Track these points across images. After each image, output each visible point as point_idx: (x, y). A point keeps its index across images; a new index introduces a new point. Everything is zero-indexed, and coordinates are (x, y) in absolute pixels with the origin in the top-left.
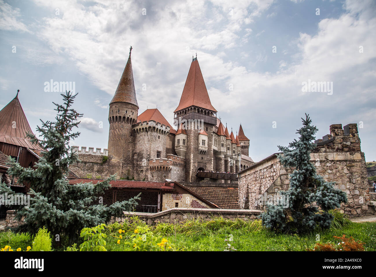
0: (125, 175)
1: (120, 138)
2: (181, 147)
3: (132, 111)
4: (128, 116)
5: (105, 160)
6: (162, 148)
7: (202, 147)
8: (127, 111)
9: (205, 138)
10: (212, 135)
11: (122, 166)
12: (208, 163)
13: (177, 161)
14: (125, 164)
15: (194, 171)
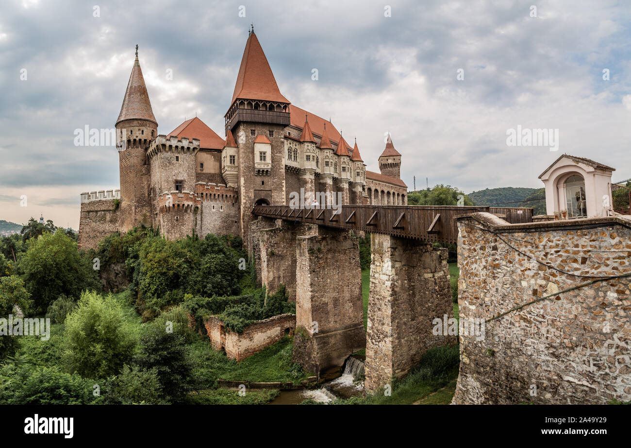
0: (140, 222)
1: (128, 172)
2: (226, 168)
3: (139, 130)
4: (135, 138)
5: (117, 204)
6: (185, 175)
7: (259, 164)
8: (131, 131)
9: (267, 148)
10: (283, 143)
11: (135, 211)
12: (275, 190)
13: (215, 192)
14: (138, 206)
15: (248, 205)
